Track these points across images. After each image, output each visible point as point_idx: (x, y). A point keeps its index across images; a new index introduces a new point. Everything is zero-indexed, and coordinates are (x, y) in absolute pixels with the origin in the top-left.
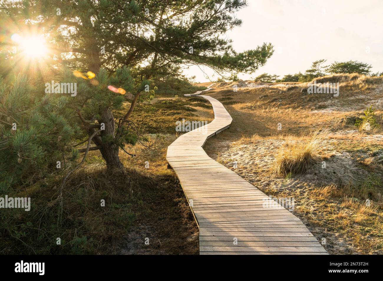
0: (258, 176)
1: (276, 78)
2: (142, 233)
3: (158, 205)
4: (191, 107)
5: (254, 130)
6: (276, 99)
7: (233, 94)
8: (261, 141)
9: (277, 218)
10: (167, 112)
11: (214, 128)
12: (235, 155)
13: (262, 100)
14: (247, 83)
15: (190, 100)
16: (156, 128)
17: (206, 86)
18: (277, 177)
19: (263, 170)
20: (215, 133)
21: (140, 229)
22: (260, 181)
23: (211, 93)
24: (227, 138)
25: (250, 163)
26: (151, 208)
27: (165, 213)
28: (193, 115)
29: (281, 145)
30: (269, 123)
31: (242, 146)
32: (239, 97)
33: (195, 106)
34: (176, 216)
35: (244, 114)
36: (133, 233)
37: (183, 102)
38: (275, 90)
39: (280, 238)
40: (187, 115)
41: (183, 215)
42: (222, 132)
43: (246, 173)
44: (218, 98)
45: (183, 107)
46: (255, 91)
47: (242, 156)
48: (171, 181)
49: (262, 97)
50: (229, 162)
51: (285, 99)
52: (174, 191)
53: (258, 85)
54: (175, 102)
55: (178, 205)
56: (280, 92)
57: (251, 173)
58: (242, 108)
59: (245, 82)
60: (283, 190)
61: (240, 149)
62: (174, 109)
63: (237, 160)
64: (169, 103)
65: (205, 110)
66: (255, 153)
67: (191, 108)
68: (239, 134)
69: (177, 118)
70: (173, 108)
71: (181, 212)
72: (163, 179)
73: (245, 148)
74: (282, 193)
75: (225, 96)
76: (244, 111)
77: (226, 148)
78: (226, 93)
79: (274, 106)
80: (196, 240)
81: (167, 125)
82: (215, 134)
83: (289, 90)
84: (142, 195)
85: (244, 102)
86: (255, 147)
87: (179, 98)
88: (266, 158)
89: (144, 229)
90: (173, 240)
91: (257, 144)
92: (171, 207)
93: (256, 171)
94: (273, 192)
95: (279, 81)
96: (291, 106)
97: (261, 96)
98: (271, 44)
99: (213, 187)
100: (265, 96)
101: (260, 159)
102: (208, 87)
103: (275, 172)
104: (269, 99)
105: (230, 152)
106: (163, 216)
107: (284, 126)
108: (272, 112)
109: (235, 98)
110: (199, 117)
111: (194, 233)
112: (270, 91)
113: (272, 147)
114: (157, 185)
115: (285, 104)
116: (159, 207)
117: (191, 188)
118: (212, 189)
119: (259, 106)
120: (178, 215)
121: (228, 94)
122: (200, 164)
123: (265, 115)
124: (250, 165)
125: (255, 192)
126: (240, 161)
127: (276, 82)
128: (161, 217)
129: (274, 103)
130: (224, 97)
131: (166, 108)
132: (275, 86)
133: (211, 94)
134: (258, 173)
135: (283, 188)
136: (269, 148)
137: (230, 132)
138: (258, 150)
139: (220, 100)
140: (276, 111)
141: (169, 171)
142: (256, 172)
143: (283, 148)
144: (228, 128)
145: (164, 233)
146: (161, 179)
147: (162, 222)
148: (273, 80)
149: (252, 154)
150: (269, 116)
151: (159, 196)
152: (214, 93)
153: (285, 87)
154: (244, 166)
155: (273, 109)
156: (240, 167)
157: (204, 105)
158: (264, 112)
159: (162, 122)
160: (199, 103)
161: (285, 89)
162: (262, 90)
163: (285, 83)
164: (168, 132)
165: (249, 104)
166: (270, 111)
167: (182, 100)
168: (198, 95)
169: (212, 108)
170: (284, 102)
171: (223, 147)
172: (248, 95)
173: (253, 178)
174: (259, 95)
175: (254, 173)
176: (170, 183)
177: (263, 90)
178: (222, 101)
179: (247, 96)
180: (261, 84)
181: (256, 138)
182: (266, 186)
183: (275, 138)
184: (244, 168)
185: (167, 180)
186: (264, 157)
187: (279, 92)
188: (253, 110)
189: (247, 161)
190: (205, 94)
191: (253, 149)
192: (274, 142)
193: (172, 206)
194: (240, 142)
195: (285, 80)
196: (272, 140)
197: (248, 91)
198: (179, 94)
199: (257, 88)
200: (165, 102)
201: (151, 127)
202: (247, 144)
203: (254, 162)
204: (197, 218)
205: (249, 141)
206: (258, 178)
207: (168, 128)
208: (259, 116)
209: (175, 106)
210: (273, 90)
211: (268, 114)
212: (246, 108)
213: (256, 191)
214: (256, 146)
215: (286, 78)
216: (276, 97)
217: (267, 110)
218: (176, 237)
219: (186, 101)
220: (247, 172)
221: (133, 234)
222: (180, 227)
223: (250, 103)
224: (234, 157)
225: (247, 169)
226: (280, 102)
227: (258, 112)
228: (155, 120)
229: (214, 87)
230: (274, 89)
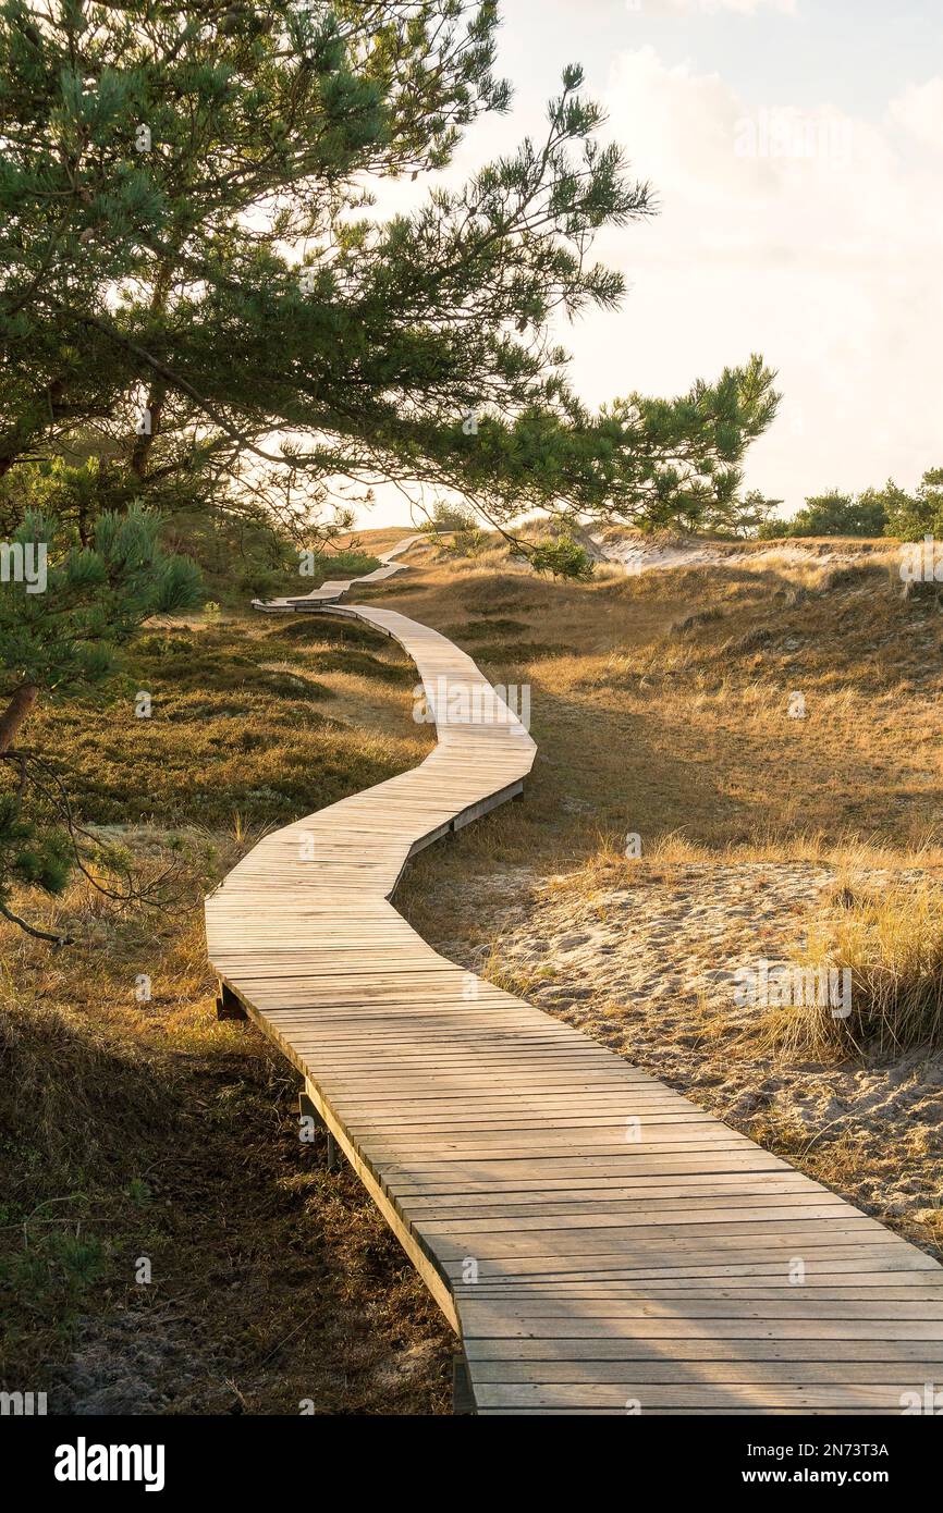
0: (705, 1059)
1: (758, 512)
2: (140, 1348)
3: (197, 1209)
4: (298, 672)
5: (655, 810)
6: (768, 636)
7: (527, 602)
8: (702, 872)
9: (825, 1256)
10: (166, 702)
11: (441, 795)
12: (568, 946)
13: (692, 641)
14: (601, 539)
15: (292, 632)
16: (123, 793)
17: (370, 550)
18: (806, 1064)
19: (731, 1024)
20: (451, 824)
21: (123, 1328)
22: (716, 1082)
23: (402, 592)
24: (514, 853)
25: (658, 991)
26: (163, 1226)
27: (239, 1249)
28: (315, 721)
29: (814, 892)
30: (737, 773)
31: (602, 898)
32: (564, 620)
33: (321, 670)
34: (302, 1264)
35: (598, 717)
36: (95, 1350)
37: (250, 641)
38: (757, 585)
39: (851, 1348)
40: (283, 722)
41: (335, 1257)
42: (486, 817)
43: (641, 1041)
44: (445, 624)
45: (252, 670)
46: (647, 585)
47: (607, 950)
48: (250, 1081)
49: (689, 624)
50: (544, 985)
51: (815, 634)
52: (272, 1138)
53: (661, 550)
54: (206, 640)
55: (301, 1206)
56: (791, 597)
57: (666, 1044)
58: (584, 684)
59: (590, 532)
60: (839, 1127)
61: (597, 916)
62: (204, 683)
63: (584, 975)
64: (178, 648)
65: (383, 691)
66: (678, 933)
67: (301, 679)
68: (577, 829)
69: (232, 739)
70: (198, 677)
71: (321, 1243)
72: (207, 1074)
73: (623, 906)
74: (837, 1143)
75: (485, 613)
76: (595, 703)
77: (520, 910)
78: (487, 596)
79: (754, 674)
80: (424, 1379)
81: (179, 778)
82: (446, 830)
83: (834, 586)
84: (110, 1159)
85: (590, 651)
86: (675, 906)
87: (228, 620)
88: (738, 965)
89: (149, 1329)
90: (301, 1380)
91: (681, 889)
92: (266, 1219)
93: (692, 1029)
94: (792, 1140)
95: (777, 532)
96: (850, 676)
97: (685, 618)
98: (758, 364)
99: (487, 1108)
100: (706, 618)
101: (708, 967)
102: (383, 558)
103: (795, 1036)
104: (730, 633)
105: (542, 932)
106: (235, 1264)
107: (817, 786)
108: (750, 709)
109: (538, 625)
110: (351, 730)
111: (410, 1347)
112: (734, 587)
113: (768, 906)
114: (178, 1103)
115: (820, 666)
116: (203, 1219)
117: (376, 1113)
118: (485, 1117)
119: (673, 674)
120: (310, 1257)
121: (501, 601)
122: (397, 990)
123: (708, 721)
124: (657, 999)
125: (707, 1136)
126: (603, 980)
127: (762, 537)
128: (221, 1271)
129: (758, 658)
130: (480, 619)
131: (162, 676)
132: (758, 561)
133: (404, 598)
134: (701, 1042)
135: (841, 1120)
136: (748, 913)
137: (529, 818)
138: (693, 920)
139: (458, 636)
140: (773, 703)
141: (227, 1031)
142: (695, 1038)
143: (825, 913)
144: (518, 798)
145: (253, 1348)
146: (195, 1072)
147: (232, 1295)
148: (747, 521)
149: (663, 940)
150: (731, 729)
151: (195, 1164)
152: (419, 596)
153: (813, 567)
154: (628, 1004)
155: (752, 693)
156: (607, 1012)
157: (373, 665)
158: (704, 709)
159: (150, 757)
160: (340, 653)
161: (813, 579)
162: (685, 580)
163: (809, 540)
164: (188, 813)
165: (620, 664)
166: (735, 705)
167: (244, 632)
168: (333, 601)
169: (419, 680)
170: (812, 656)
171: (502, 901)
172: (610, 609)
173: (682, 1070)
174: (671, 607)
175: (684, 1041)
176: (244, 1093)
177: (695, 580)
178: (467, 639)
179: (604, 613)
180: (679, 547)
181: (677, 854)
182: (753, 1109)
183: (776, 854)
184: (627, 1015)
185: (228, 1078)
186: (730, 955)
187: (781, 595)
188: (644, 696)
189: (638, 979)
190: (368, 596)
191: (664, 914)
192: (775, 875)
193: (273, 1215)
194: (588, 874)
195: (813, 527)
196: (758, 866)
197: (609, 588)
198: (224, 596)
199: (654, 566)
200: (153, 642)
201: (90, 788)
202: (632, 886)
203: (677, 983)
204: (439, 1258)
205: (640, 873)
206: (706, 1068)
207: (184, 791)
208: (676, 732)
209: (211, 669)
210: (750, 585)
211: (726, 721)
212: (606, 683)
213: (708, 1130)
214: (680, 897)
215: (817, 516)
216: (765, 626)
217: (721, 697)
218: (318, 1369)
219: (269, 636)
220: (648, 1035)
221: (93, 1355)
222: (332, 1318)
223: (625, 655)
224: (570, 957)
225: (644, 1020)
226: (789, 652)
227: (670, 708)
228: (108, 749)
229: (415, 556)
230: (756, 577)
